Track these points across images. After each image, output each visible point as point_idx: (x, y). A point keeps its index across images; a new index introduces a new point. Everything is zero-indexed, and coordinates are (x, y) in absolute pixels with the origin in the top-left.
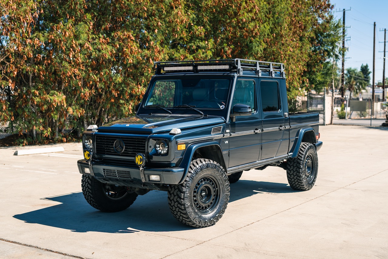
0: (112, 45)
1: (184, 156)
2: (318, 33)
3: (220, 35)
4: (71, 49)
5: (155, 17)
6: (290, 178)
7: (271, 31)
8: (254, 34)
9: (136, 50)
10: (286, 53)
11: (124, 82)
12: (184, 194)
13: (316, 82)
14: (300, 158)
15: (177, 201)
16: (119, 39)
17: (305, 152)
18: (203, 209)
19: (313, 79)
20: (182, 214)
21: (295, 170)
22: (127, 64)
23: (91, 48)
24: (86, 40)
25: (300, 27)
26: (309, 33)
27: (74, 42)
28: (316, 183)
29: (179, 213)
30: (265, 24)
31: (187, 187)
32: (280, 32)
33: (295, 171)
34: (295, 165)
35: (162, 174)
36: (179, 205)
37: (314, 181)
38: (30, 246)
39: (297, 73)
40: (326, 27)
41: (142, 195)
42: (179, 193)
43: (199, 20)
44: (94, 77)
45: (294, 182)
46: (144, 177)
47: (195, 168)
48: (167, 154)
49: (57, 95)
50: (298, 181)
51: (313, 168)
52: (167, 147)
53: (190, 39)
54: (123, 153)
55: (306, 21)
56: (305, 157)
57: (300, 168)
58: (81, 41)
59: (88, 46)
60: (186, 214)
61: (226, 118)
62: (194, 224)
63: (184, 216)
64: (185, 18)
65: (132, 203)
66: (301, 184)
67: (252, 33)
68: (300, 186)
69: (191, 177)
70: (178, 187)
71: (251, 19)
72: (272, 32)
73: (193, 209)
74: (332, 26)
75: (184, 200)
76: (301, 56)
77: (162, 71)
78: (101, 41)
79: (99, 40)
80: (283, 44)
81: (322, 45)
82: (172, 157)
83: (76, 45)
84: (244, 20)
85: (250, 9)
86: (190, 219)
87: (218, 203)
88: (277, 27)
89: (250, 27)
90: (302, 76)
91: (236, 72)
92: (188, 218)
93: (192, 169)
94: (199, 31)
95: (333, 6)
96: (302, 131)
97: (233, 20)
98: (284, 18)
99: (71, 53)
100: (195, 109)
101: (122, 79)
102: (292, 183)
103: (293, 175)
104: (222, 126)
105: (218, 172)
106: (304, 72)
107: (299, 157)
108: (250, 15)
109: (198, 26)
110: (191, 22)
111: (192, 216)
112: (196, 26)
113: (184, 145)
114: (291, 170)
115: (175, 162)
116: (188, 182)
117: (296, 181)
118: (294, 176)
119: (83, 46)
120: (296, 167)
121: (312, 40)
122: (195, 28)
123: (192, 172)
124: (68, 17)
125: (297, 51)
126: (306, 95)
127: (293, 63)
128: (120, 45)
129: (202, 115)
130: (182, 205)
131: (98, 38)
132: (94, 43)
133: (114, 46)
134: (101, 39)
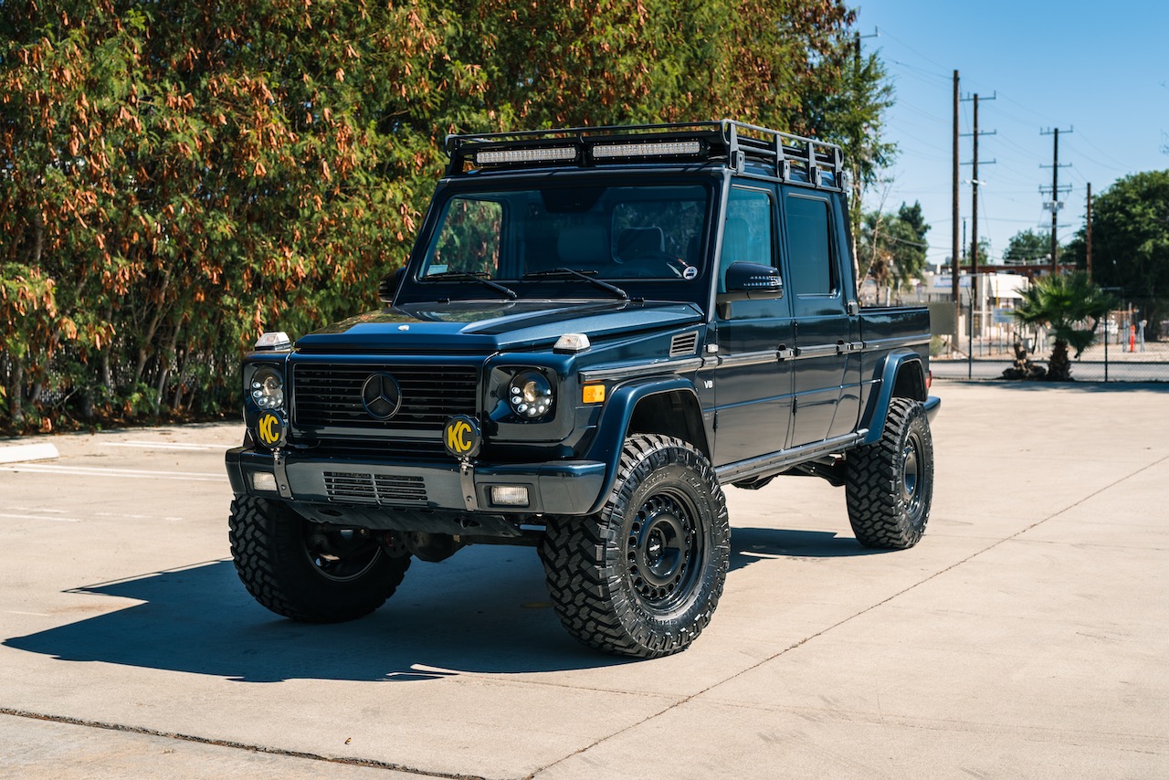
0: (204, 118)
1: (600, 423)
2: (810, 96)
3: (530, 94)
4: (75, 128)
5: (332, 33)
6: (858, 511)
7: (681, 83)
8: (633, 92)
9: (282, 133)
11: (239, 237)
12: (605, 547)
14: (890, 446)
15: (581, 571)
16: (226, 98)
17: (902, 426)
18: (654, 597)
20: (594, 614)
21: (872, 483)
22: (248, 178)
23: (139, 126)
24: (122, 99)
25: (761, 74)
26: (786, 94)
27: (85, 103)
28: (929, 526)
29: (586, 609)
30: (665, 61)
31: (612, 525)
32: (707, 87)
33: (875, 487)
34: (873, 468)
35: (535, 483)
36: (587, 585)
37: (924, 519)
38: (116, 727)
40: (832, 76)
41: (438, 560)
42: (586, 543)
43: (466, 45)
44: (146, 220)
45: (869, 523)
46: (473, 495)
47: (634, 464)
48: (550, 415)
49: (29, 275)
50: (885, 518)
51: (922, 479)
52: (549, 392)
53: (441, 102)
54: (396, 417)
55: (775, 57)
56: (902, 441)
57: (889, 477)
58: (106, 102)
59: (128, 117)
60: (609, 612)
61: (705, 308)
62: (633, 645)
63: (604, 619)
64: (431, 36)
66: (892, 528)
67: (629, 88)
68: (889, 534)
69: (623, 492)
70: (582, 524)
71: (626, 42)
72: (683, 89)
73: (630, 598)
74: (851, 74)
75: (604, 566)
77: (469, 168)
78: (171, 104)
79: (166, 100)
81: (823, 133)
82: (568, 426)
83: (89, 115)
84: (605, 47)
85: (619, 14)
86: (623, 628)
87: (698, 575)
88: (696, 73)
89: (622, 69)
91: (726, 162)
92: (616, 625)
93: (625, 467)
94: (467, 80)
95: (852, 13)
96: (892, 362)
97: (572, 47)
98: (719, 45)
99: (76, 140)
100: (598, 281)
101: (233, 227)
102: (864, 526)
103: (869, 499)
104: (697, 332)
105: (698, 478)
107: (885, 443)
108: (622, 30)
109: (465, 62)
110: (444, 49)
111: (628, 619)
112: (458, 62)
113: (601, 389)
114: (862, 484)
115: (571, 442)
116: (616, 509)
117: (876, 518)
118: (871, 503)
119: (113, 120)
120: (878, 475)
121: (792, 118)
122: (458, 68)
123: (627, 475)
124: (66, 22)
128: (228, 116)
129: (625, 298)
130: (596, 582)
131: (161, 92)
132: (147, 110)
133: (210, 120)
134: (172, 98)
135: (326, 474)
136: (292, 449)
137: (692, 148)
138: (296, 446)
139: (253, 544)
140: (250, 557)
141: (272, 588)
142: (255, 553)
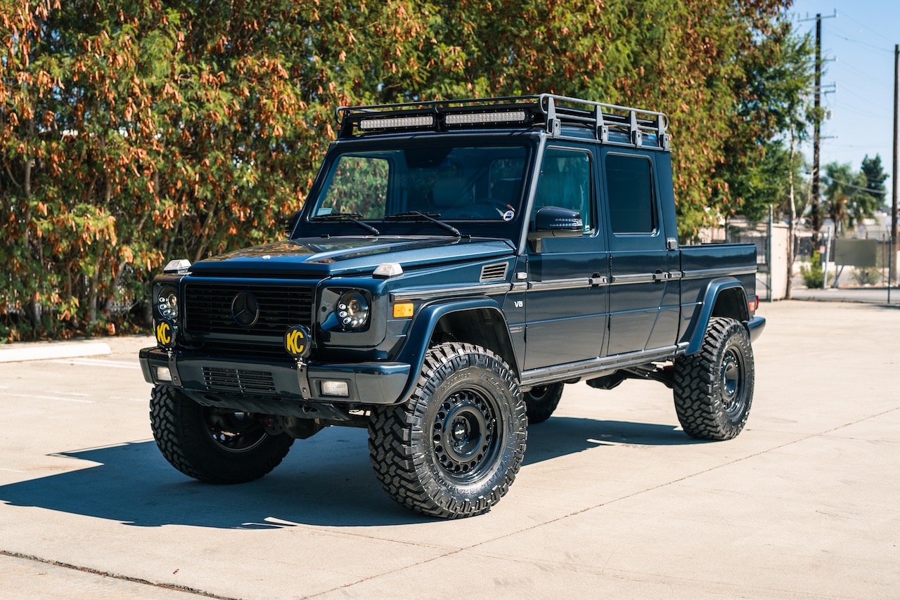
0: (232, 91)
1: (409, 334)
2: (754, 68)
3: (505, 69)
4: (130, 100)
5: (339, 23)
6: (683, 408)
7: (632, 60)
8: (590, 67)
9: (293, 102)
10: (672, 116)
11: (261, 184)
12: (410, 430)
13: (749, 191)
14: (708, 356)
15: (393, 449)
16: (250, 75)
17: (720, 340)
18: (458, 472)
19: (741, 184)
20: (403, 483)
21: (694, 386)
22: (270, 138)
23: (180, 98)
24: (167, 77)
25: (706, 51)
26: (730, 67)
27: (137, 80)
28: (749, 423)
29: (397, 479)
30: (618, 42)
31: (416, 413)
32: (656, 62)
33: (695, 390)
34: (694, 375)
35: (353, 379)
36: (397, 459)
37: (744, 416)
38: (16, 555)
39: (700, 167)
40: (772, 52)
41: (304, 437)
42: (396, 427)
43: (451, 32)
44: (187, 170)
45: (692, 419)
46: (307, 387)
47: (438, 366)
48: (365, 327)
49: (95, 214)
50: (704, 414)
51: (742, 383)
52: (367, 308)
53: (427, 77)
54: (256, 326)
55: (721, 36)
56: (720, 353)
57: (707, 382)
58: (153, 80)
59: (171, 91)
60: (414, 481)
61: (517, 243)
62: (436, 508)
63: (410, 486)
64: (415, 24)
65: (278, 461)
66: (710, 423)
67: (586, 66)
68: (708, 428)
69: (427, 387)
70: (394, 412)
71: (583, 27)
72: (635, 64)
73: (432, 469)
74: (790, 50)
75: (410, 445)
76: (709, 124)
78: (204, 81)
79: (200, 76)
80: (664, 94)
81: (764, 98)
82: (380, 334)
83: (142, 90)
84: (565, 30)
85: (579, 5)
86: (426, 494)
87: (496, 457)
88: (648, 51)
89: (580, 48)
90: (713, 176)
91: (544, 128)
92: (420, 492)
93: (430, 367)
94: (451, 59)
96: (713, 288)
97: (537, 32)
98: (667, 28)
99: (130, 109)
100: (439, 222)
101: (257, 176)
102: (688, 421)
103: (691, 399)
104: (507, 263)
105: (496, 378)
106: (718, 164)
107: (705, 354)
108: (580, 17)
109: (448, 44)
110: (432, 34)
111: (431, 487)
112: (443, 44)
113: (411, 306)
114: (686, 387)
115: (386, 347)
116: (421, 401)
117: (697, 414)
118: (693, 402)
119: (160, 93)
120: (698, 380)
121: (737, 87)
122: (442, 49)
123: (431, 373)
124: (122, 18)
125: (700, 113)
126: (722, 226)
127: (689, 143)
128: (251, 90)
129: (458, 235)
130: (403, 458)
131: (197, 72)
132: (186, 86)
133: (237, 93)
134: (205, 75)
135: (206, 369)
136: (182, 349)
137: (520, 116)
138: (186, 347)
139: (164, 422)
140: (163, 431)
141: (179, 456)
142: (166, 428)
